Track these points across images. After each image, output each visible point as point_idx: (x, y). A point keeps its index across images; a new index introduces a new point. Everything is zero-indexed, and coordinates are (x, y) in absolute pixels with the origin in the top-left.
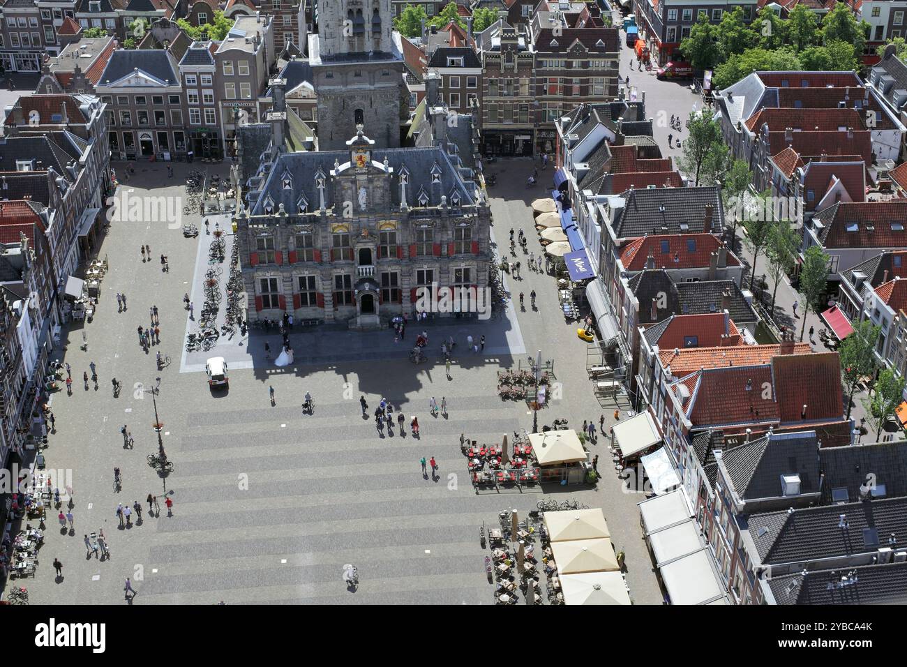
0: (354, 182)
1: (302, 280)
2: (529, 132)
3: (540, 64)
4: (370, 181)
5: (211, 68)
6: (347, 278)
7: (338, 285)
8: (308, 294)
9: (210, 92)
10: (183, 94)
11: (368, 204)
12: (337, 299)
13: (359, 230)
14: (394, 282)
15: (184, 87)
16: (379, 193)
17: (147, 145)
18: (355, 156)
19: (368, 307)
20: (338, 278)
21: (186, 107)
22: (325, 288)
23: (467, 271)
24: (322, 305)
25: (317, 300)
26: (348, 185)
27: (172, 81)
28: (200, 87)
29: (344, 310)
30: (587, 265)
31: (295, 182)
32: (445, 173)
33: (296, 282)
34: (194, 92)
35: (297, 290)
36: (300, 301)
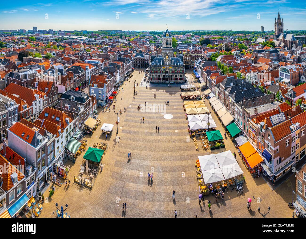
0: (166, 61)
1: (158, 76)
2: (191, 65)
3: (192, 55)
4: (168, 60)
5: (149, 55)
6: (165, 76)
7: (163, 77)
8: (159, 79)
9: (148, 59)
10: (145, 59)
11: (168, 64)
12: (163, 79)
13: (166, 68)
14: (171, 77)
15: (145, 58)
16: (169, 62)
17: (139, 66)
18: (166, 57)
19: (167, 80)
20: (163, 76)
21: (145, 61)
22: (161, 77)
23: (182, 75)
24: (161, 80)
25: (160, 79)
26: (165, 61)
27: (143, 57)
28: (147, 58)
29: (164, 81)
30: (199, 76)
31: (158, 61)
32: (179, 61)
33: (157, 76)
34: (146, 59)
35: (157, 77)
36: (157, 79)
